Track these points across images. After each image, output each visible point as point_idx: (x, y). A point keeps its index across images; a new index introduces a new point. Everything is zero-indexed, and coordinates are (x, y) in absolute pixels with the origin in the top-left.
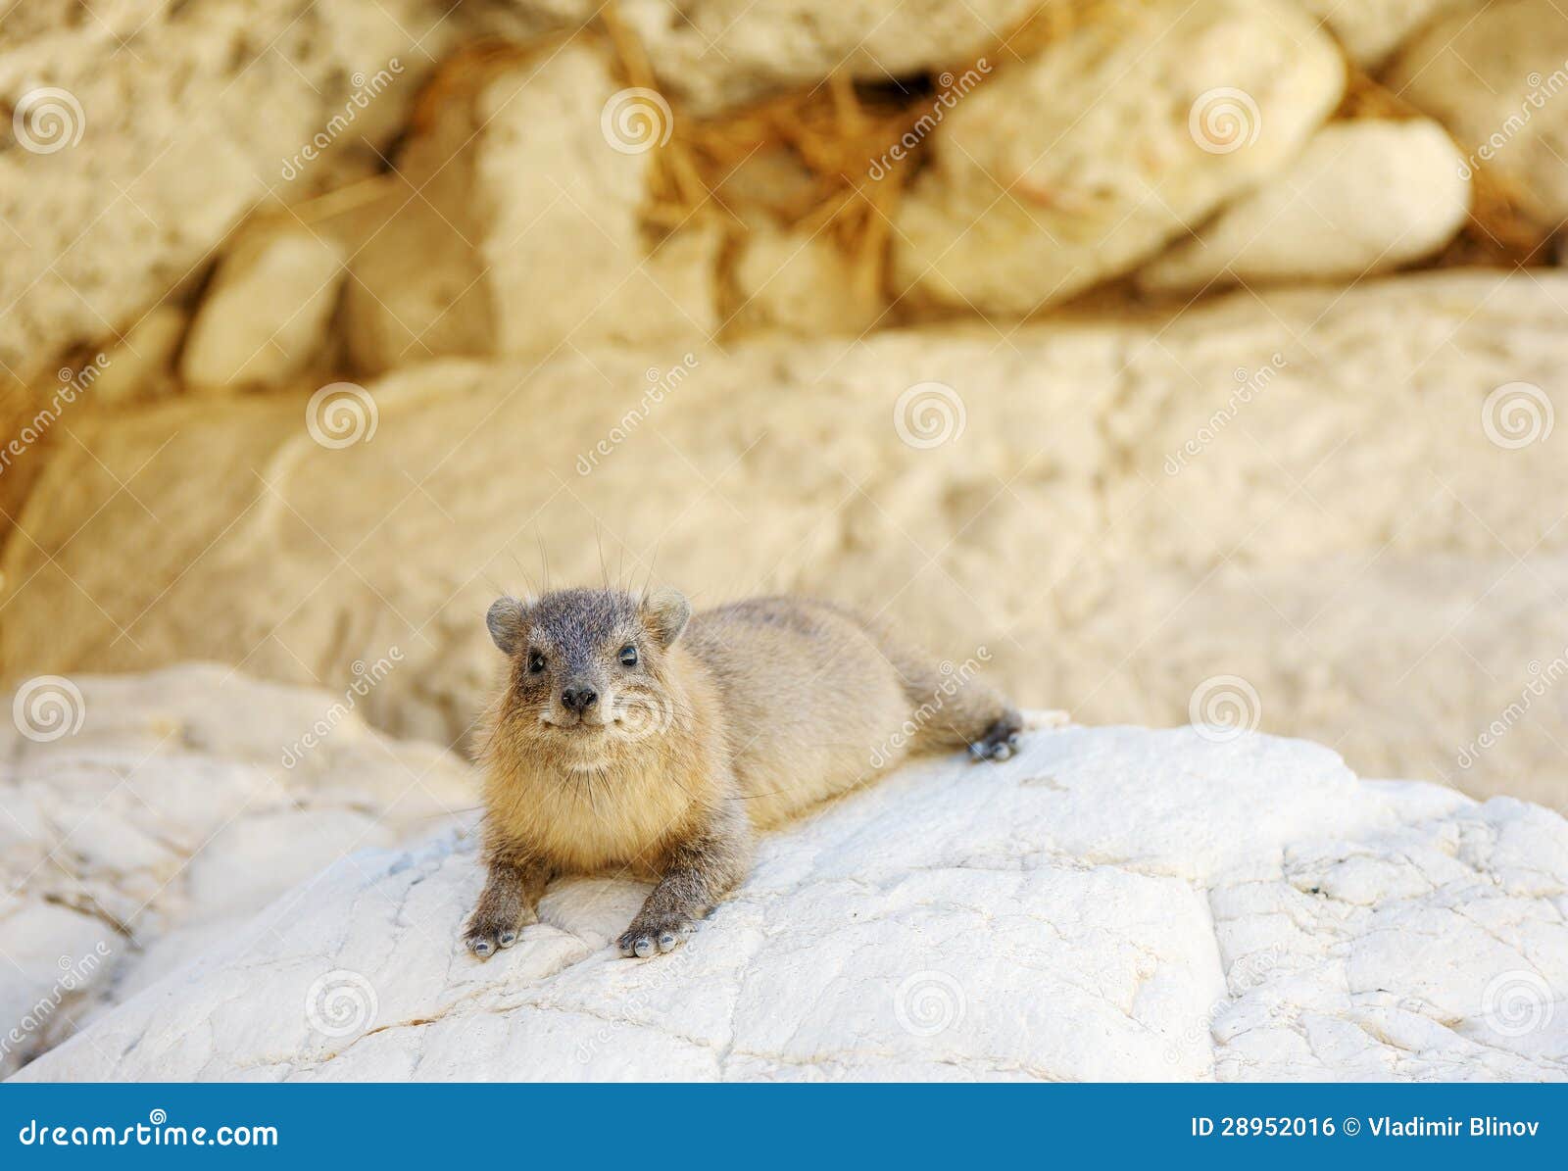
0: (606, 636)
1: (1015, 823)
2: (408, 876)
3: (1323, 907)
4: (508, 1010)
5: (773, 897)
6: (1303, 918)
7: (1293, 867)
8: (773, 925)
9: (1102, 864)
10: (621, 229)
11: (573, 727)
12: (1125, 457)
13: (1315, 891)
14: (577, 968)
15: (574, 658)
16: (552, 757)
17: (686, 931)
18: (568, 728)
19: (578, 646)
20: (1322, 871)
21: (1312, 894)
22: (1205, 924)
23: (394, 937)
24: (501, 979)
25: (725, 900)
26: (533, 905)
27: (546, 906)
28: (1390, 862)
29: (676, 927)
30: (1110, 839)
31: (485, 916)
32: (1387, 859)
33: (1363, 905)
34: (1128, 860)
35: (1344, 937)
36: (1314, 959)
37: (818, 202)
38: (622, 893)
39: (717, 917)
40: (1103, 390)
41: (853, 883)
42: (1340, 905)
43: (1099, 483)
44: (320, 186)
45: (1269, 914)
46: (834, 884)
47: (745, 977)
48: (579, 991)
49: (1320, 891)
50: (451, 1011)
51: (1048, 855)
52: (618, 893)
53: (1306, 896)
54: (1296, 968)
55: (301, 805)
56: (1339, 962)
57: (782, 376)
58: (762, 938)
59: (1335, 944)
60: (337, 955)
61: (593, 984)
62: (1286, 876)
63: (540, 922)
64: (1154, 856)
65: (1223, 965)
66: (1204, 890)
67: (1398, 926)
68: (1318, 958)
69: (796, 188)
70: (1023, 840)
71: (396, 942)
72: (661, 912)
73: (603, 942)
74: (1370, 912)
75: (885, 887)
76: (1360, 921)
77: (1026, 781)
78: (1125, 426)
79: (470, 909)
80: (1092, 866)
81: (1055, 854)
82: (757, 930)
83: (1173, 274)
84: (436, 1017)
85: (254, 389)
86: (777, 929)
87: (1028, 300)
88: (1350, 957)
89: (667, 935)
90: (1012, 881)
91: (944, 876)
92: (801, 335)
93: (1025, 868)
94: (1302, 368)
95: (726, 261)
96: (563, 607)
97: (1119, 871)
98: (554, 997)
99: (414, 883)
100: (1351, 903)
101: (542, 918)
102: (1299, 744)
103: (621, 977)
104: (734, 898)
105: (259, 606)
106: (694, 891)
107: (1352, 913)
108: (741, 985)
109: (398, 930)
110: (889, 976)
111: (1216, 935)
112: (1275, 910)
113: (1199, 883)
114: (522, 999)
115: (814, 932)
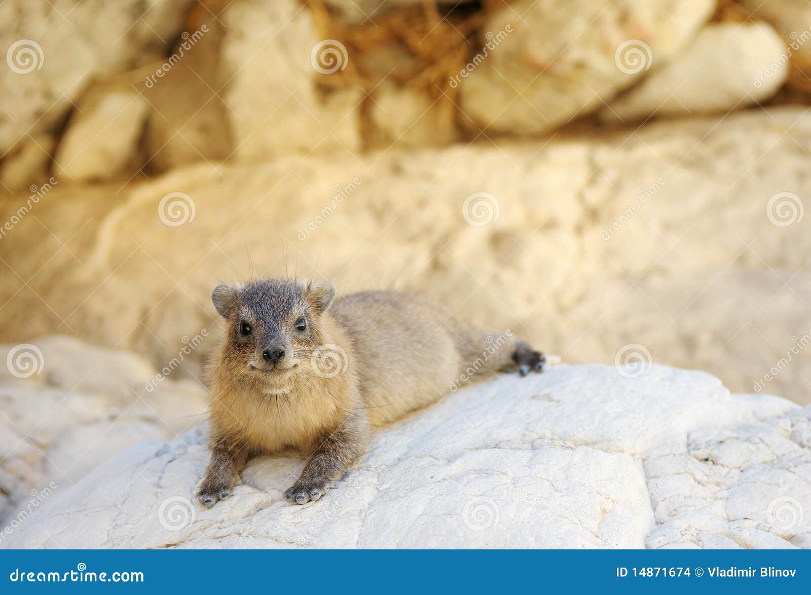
0: (288, 313)
1: (528, 421)
2: (166, 458)
3: (711, 469)
4: (223, 537)
5: (383, 467)
6: (699, 476)
7: (693, 446)
8: (382, 485)
9: (579, 445)
10: (305, 88)
11: (270, 371)
12: (593, 215)
13: (706, 460)
14: (265, 511)
15: (269, 328)
16: (255, 385)
17: (327, 488)
18: (266, 371)
19: (271, 320)
20: (710, 448)
21: (704, 461)
22: (641, 481)
23: (156, 494)
24: (220, 518)
25: (354, 469)
26: (239, 474)
27: (247, 475)
28: (750, 442)
29: (321, 486)
30: (584, 430)
31: (210, 483)
32: (749, 440)
33: (734, 468)
34: (595, 443)
35: (724, 487)
36: (706, 500)
37: (417, 72)
38: (293, 466)
39: (349, 480)
40: (580, 177)
41: (432, 459)
42: (722, 468)
43: (579, 230)
44: (132, 65)
45: (679, 474)
46: (420, 459)
47: (365, 516)
48: (266, 526)
49: (709, 460)
50: (188, 539)
51: (547, 440)
52: (290, 466)
53: (701, 463)
54: (695, 506)
55: (113, 418)
56: (721, 502)
57: (397, 170)
58: (376, 492)
59: (719, 491)
60: (122, 505)
61: (274, 521)
62: (689, 451)
63: (244, 484)
64: (611, 440)
65: (652, 506)
66: (640, 460)
67: (756, 481)
68: (709, 500)
69: (404, 65)
70: (532, 431)
71: (157, 497)
72: (312, 477)
73: (281, 495)
74: (739, 472)
75: (450, 461)
76: (733, 478)
77: (534, 397)
78: (594, 197)
79: (202, 477)
80: (573, 446)
81: (552, 440)
82: (374, 487)
83: (619, 112)
84: (180, 542)
85: (95, 181)
86: (385, 486)
87: (538, 127)
88: (727, 499)
89: (316, 491)
90: (527, 455)
91: (485, 454)
92: (408, 147)
93: (533, 448)
94: (694, 163)
95: (365, 108)
96: (260, 294)
97: (590, 449)
98: (250, 529)
99: (170, 462)
100: (727, 467)
101: (245, 482)
102: (696, 373)
103: (291, 516)
104: (360, 468)
105: (96, 305)
106: (333, 463)
107: (728, 473)
108: (363, 521)
109: (159, 490)
110: (452, 514)
111: (648, 487)
112: (683, 471)
113: (637, 456)
114: (231, 531)
115: (408, 487)
